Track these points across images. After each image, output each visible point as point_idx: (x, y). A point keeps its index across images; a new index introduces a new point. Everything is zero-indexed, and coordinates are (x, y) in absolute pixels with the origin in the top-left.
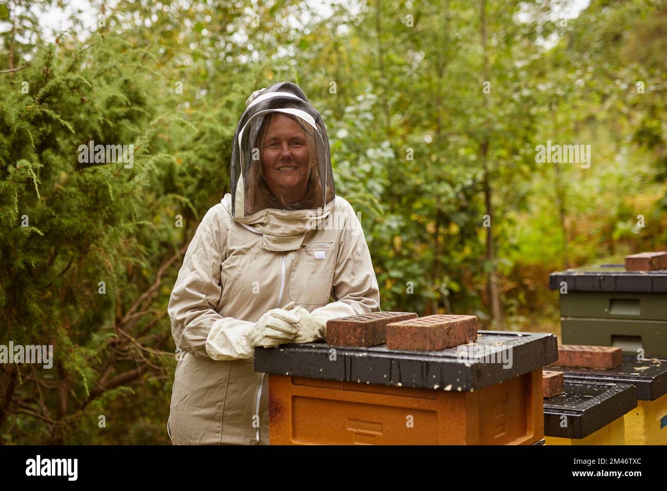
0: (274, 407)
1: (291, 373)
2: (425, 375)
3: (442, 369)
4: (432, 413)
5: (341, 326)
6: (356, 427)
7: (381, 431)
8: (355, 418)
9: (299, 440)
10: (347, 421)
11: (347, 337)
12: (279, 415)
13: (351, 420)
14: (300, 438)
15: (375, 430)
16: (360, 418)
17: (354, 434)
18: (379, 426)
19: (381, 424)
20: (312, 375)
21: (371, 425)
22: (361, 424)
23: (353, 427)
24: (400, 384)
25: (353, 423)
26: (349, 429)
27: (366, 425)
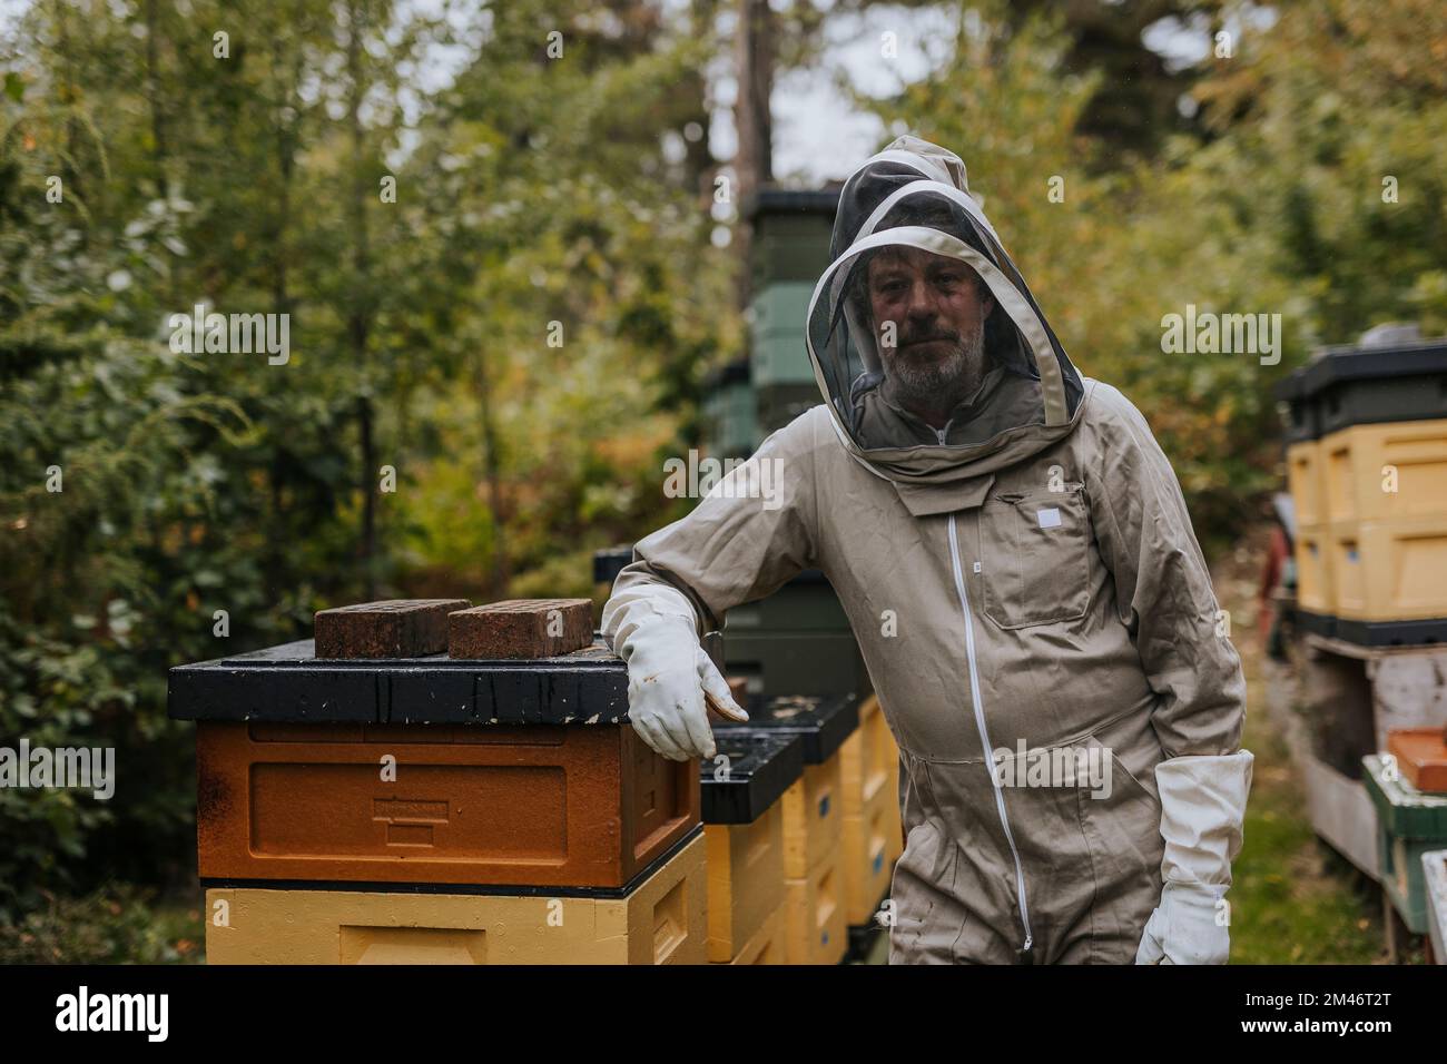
0: (210, 789)
1: (255, 716)
2: (545, 698)
3: (580, 686)
4: (557, 770)
5: (349, 622)
6: (392, 814)
7: (447, 816)
8: (390, 796)
9: (266, 852)
10: (372, 802)
11: (363, 642)
12: (220, 805)
13: (382, 800)
14: (265, 848)
15: (432, 814)
16: (399, 796)
17: (386, 827)
18: (440, 806)
19: (447, 802)
20: (304, 716)
21: (424, 806)
22: (403, 806)
23: (384, 814)
24: (494, 720)
25: (386, 805)
26: (376, 819)
27: (413, 807)
